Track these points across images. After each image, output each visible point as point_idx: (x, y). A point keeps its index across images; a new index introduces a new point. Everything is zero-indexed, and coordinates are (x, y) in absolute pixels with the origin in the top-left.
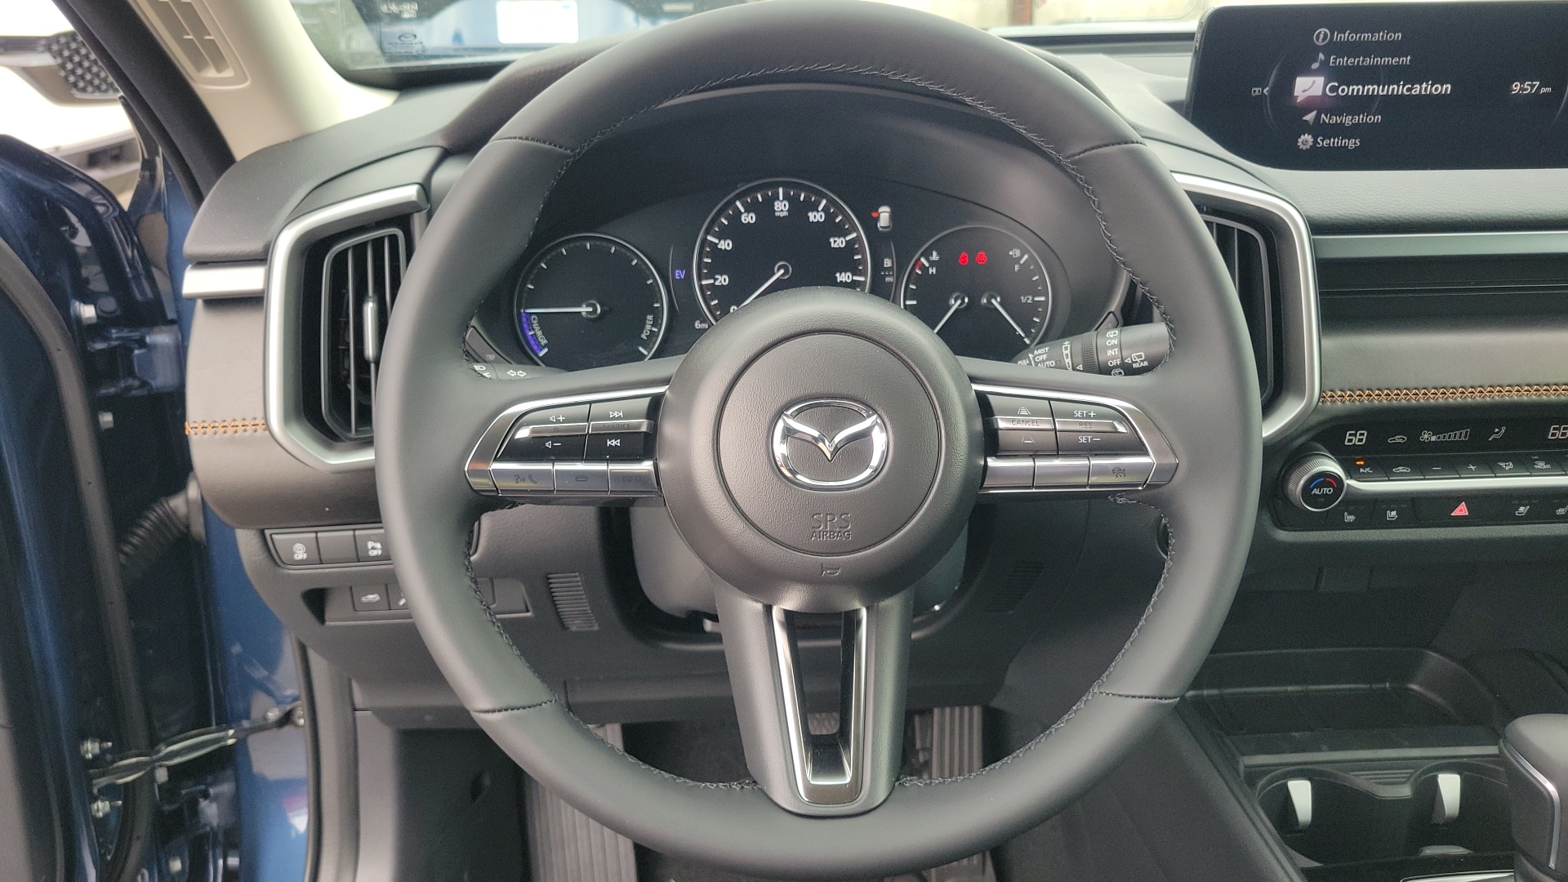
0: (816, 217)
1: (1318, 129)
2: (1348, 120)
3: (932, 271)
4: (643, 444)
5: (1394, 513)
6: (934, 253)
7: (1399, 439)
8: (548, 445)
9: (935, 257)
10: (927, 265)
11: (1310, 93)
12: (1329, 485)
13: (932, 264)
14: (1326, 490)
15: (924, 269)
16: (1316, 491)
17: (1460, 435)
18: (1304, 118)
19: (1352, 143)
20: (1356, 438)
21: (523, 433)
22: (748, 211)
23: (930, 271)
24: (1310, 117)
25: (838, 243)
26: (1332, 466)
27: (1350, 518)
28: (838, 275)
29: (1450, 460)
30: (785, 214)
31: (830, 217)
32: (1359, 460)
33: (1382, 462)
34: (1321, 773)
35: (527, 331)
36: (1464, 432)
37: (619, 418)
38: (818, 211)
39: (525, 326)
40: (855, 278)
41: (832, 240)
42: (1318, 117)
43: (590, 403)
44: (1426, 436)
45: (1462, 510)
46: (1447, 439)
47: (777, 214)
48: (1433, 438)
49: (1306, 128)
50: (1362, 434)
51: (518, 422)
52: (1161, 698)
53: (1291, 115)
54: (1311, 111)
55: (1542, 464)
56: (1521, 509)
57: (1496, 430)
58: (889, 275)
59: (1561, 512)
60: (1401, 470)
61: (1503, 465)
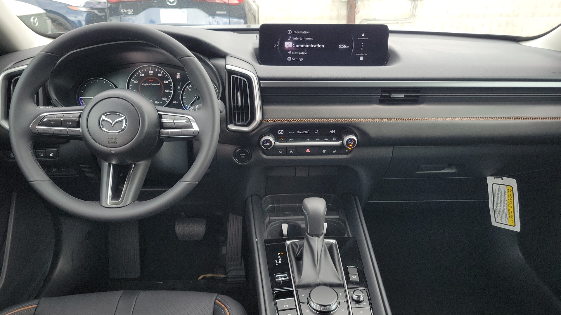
0: (160, 75)
1: (292, 56)
2: (299, 54)
3: (190, 90)
4: (77, 124)
5: (292, 151)
6: (190, 85)
7: (292, 133)
8: (52, 123)
9: (190, 86)
10: (188, 88)
11: (289, 46)
12: (268, 142)
13: (190, 88)
14: (268, 144)
16: (265, 144)
17: (307, 132)
18: (288, 53)
19: (301, 60)
20: (281, 132)
21: (45, 120)
22: (142, 73)
23: (189, 90)
24: (290, 52)
25: (166, 82)
26: (271, 139)
27: (281, 152)
28: (166, 90)
29: (303, 138)
30: (152, 74)
31: (164, 75)
32: (282, 137)
33: (286, 138)
34: (290, 222)
35: (80, 103)
36: (308, 131)
37: (71, 117)
38: (161, 74)
39: (80, 101)
40: (170, 91)
41: (164, 81)
42: (292, 53)
43: (64, 114)
44: (299, 132)
45: (308, 151)
46: (305, 133)
47: (150, 74)
48: (301, 133)
49: (289, 55)
51: (44, 117)
52: (191, 182)
53: (285, 52)
55: (326, 139)
56: (324, 151)
57: (316, 131)
58: (179, 91)
59: (334, 152)
60: (291, 140)
61: (316, 139)
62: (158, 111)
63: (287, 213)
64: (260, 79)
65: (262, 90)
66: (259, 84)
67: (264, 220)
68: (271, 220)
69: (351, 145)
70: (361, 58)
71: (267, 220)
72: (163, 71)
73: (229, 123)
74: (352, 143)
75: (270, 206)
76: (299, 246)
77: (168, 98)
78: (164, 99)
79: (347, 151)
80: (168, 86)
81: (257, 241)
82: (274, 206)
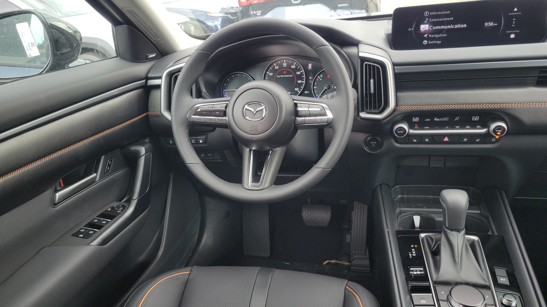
0: (293, 67)
1: (428, 39)
2: (437, 36)
4: (224, 114)
5: (427, 140)
6: (321, 75)
7: (428, 120)
8: (204, 113)
11: (425, 29)
12: (402, 130)
13: (321, 78)
14: (401, 132)
15: (318, 79)
16: (399, 132)
17: (446, 119)
18: (424, 36)
19: (439, 42)
20: (416, 119)
21: (199, 110)
22: (277, 66)
24: (426, 36)
25: (298, 73)
26: (405, 126)
27: (415, 141)
28: (298, 81)
29: (441, 125)
30: (286, 66)
31: (296, 67)
32: (416, 125)
33: (422, 125)
35: (224, 95)
36: (447, 118)
37: (219, 108)
38: (294, 65)
39: (224, 94)
40: (302, 82)
41: (297, 72)
42: (428, 35)
43: (213, 104)
44: (436, 119)
45: (446, 139)
46: (443, 120)
47: (284, 66)
48: (438, 120)
49: (425, 39)
50: (417, 119)
51: (198, 108)
52: (324, 168)
53: (421, 36)
54: (426, 34)
55: (468, 127)
56: (465, 139)
57: (456, 118)
58: (311, 81)
59: (477, 140)
60: (427, 127)
61: (456, 127)
62: (294, 100)
63: (419, 204)
64: (394, 65)
65: (397, 76)
66: (394, 70)
67: (395, 210)
68: (402, 211)
69: (499, 133)
70: (513, 36)
71: (398, 210)
72: (296, 63)
73: (361, 111)
74: (501, 131)
75: (400, 196)
76: (435, 239)
77: (300, 88)
78: (296, 89)
79: (493, 140)
80: (300, 77)
81: (388, 232)
82: (404, 197)
